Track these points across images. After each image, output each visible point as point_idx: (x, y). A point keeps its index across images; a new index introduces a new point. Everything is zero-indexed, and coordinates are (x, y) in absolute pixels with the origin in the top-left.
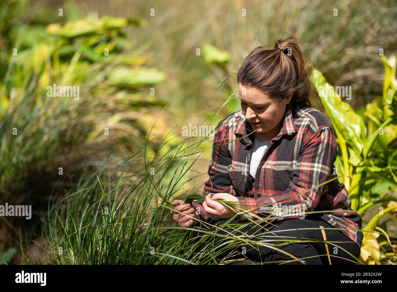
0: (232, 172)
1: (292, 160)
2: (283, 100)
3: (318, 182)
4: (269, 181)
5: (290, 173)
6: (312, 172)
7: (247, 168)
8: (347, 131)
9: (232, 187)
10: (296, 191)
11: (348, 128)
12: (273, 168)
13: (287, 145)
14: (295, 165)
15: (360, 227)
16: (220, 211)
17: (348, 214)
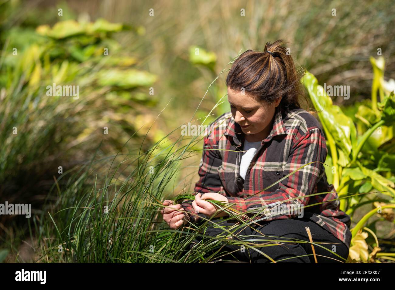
0: (222, 173)
1: (282, 161)
2: (271, 104)
3: (307, 183)
4: (259, 181)
5: (279, 175)
6: (301, 173)
7: (237, 169)
8: (336, 132)
9: (222, 188)
10: (285, 192)
11: (338, 129)
12: (263, 169)
13: (277, 146)
14: (285, 166)
15: (349, 227)
16: (209, 210)
17: (336, 214)
